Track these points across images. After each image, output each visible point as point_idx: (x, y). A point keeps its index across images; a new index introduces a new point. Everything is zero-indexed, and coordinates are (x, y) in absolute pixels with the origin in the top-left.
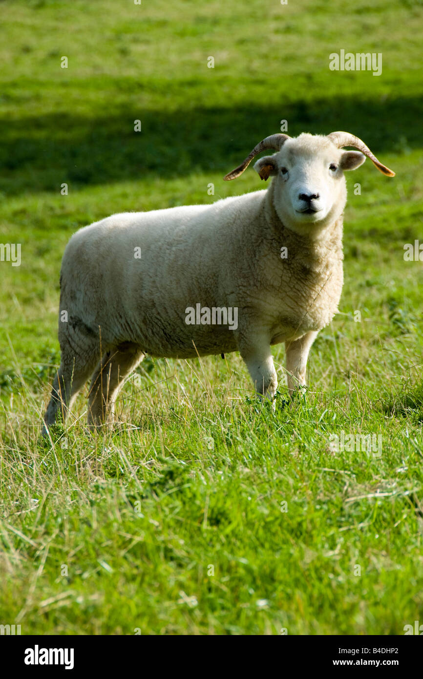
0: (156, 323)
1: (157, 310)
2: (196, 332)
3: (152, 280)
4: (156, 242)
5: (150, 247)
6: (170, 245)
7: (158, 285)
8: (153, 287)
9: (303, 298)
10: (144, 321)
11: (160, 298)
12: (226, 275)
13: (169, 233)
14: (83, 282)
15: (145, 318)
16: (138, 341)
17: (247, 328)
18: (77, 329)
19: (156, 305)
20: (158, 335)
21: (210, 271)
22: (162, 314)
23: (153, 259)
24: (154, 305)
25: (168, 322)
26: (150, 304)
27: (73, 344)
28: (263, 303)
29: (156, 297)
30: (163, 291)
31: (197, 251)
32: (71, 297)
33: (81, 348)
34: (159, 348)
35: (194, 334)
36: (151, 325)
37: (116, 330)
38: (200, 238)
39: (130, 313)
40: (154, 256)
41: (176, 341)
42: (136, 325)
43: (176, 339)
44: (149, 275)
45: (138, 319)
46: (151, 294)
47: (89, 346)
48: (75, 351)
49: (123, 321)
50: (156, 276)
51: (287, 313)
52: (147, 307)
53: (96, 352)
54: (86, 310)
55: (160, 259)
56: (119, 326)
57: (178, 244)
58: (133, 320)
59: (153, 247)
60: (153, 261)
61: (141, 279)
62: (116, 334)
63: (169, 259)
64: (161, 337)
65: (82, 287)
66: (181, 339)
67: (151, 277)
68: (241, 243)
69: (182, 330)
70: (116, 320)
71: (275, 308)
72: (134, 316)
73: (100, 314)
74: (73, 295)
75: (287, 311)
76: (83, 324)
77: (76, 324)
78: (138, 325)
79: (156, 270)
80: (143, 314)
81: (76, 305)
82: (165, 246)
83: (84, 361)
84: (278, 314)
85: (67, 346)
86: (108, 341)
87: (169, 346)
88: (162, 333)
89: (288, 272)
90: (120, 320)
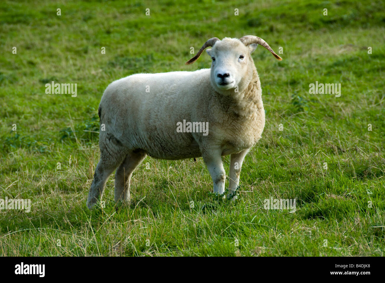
0: (157, 140)
1: (157, 132)
2: (180, 146)
3: (156, 114)
4: (160, 92)
5: (156, 95)
6: (167, 94)
7: (159, 117)
8: (156, 118)
9: (237, 130)
10: (150, 138)
11: (160, 125)
12: (195, 115)
13: (167, 88)
14: (115, 114)
15: (150, 136)
16: (146, 149)
17: (207, 146)
18: (111, 141)
19: (157, 129)
20: (157, 146)
21: (187, 112)
22: (160, 135)
23: (157, 102)
24: (156, 129)
25: (163, 139)
26: (154, 128)
27: (108, 149)
28: (214, 132)
29: (157, 124)
30: (162, 121)
31: (180, 100)
32: (108, 122)
33: (113, 152)
34: (157, 154)
35: (178, 147)
36: (153, 141)
37: (134, 142)
38: (183, 92)
39: (142, 133)
40: (158, 100)
41: (168, 151)
42: (145, 140)
43: (168, 149)
44: (154, 111)
45: (146, 136)
46: (155, 122)
47: (118, 151)
48: (110, 154)
49: (138, 137)
50: (158, 112)
51: (229, 138)
52: (152, 130)
53: (122, 154)
54: (117, 129)
55: (161, 102)
56: (136, 140)
57: (171, 94)
58: (143, 137)
59: (158, 95)
60: (157, 103)
61: (150, 113)
62: (134, 144)
63: (166, 103)
64: (159, 148)
65: (115, 116)
66: (171, 149)
67: (155, 113)
68: (202, 97)
69: (171, 145)
70: (134, 136)
71: (221, 135)
72: (144, 134)
73: (125, 132)
74: (109, 121)
75: (229, 137)
76: (115, 138)
77: (110, 138)
78: (146, 140)
79: (159, 108)
80: (149, 134)
81: (111, 127)
82: (165, 95)
83: (115, 159)
84: (224, 138)
85: (105, 150)
86: (129, 148)
87: (164, 153)
88: (159, 145)
89: (226, 116)
90: (136, 136)
